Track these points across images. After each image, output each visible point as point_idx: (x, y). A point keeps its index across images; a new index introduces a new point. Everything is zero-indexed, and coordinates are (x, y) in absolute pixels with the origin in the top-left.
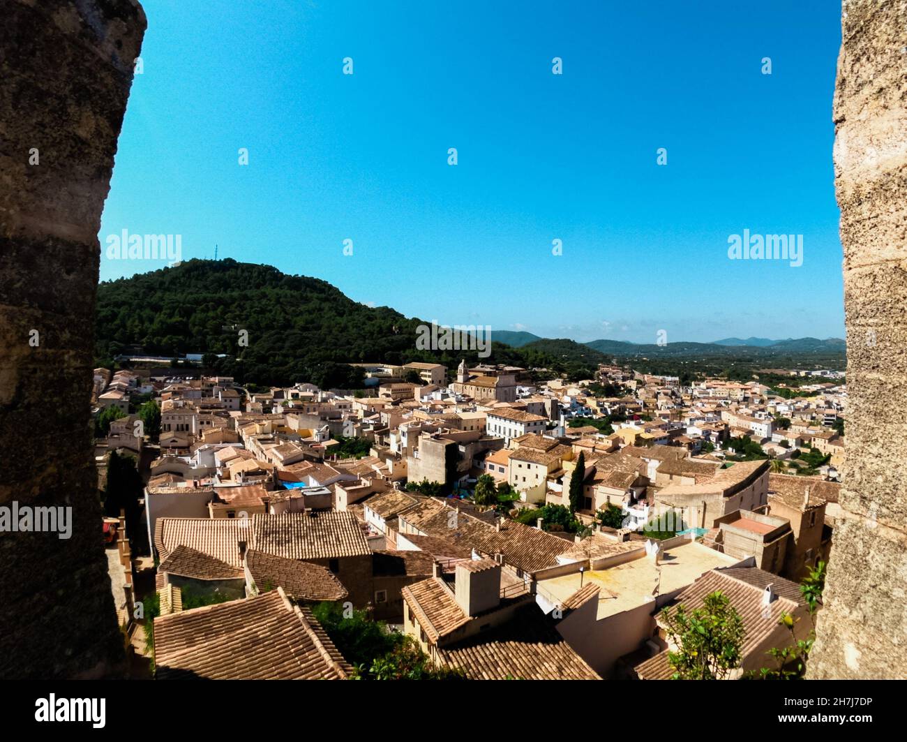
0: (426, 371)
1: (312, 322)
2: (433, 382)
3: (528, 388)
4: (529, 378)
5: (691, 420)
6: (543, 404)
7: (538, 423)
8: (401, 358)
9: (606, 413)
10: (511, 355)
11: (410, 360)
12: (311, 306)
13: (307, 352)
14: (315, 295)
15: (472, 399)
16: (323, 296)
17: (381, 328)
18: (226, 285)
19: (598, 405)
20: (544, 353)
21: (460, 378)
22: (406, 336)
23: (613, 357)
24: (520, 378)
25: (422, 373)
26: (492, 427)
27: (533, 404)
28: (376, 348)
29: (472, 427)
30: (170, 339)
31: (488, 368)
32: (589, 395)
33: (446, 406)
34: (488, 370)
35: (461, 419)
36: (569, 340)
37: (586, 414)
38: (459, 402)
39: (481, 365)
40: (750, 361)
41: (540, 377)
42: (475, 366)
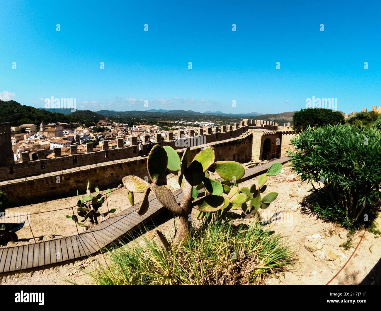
0: (28, 127)
2: (31, 132)
3: (68, 131)
4: (70, 127)
5: (129, 139)
6: (73, 137)
7: (68, 143)
8: (18, 123)
9: (97, 138)
10: (63, 118)
11: (22, 123)
15: (46, 137)
17: (9, 111)
19: (94, 135)
20: (77, 116)
21: (41, 129)
22: (20, 113)
23: (107, 117)
24: (65, 127)
25: (27, 128)
26: (52, 147)
27: (69, 137)
29: (45, 148)
31: (53, 124)
32: (91, 132)
33: (36, 141)
34: (53, 125)
35: (40, 145)
36: (89, 111)
37: (90, 139)
38: (41, 139)
39: (50, 123)
40: (159, 117)
41: (74, 126)
42: (48, 124)
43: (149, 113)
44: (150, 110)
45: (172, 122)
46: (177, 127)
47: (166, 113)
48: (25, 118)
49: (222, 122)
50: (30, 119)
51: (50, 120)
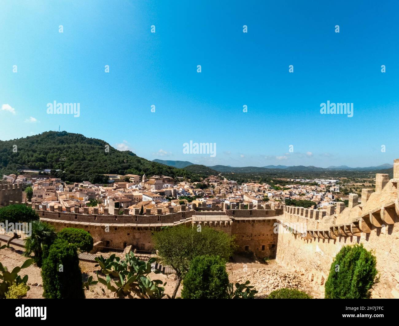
0: (132, 177)
1: (94, 158)
2: (134, 182)
4: (174, 181)
5: (229, 198)
6: (171, 191)
7: (158, 197)
8: (124, 173)
9: (196, 195)
10: (169, 172)
11: (128, 173)
12: (95, 151)
13: (89, 170)
14: (98, 146)
16: (101, 147)
17: (119, 161)
18: (62, 142)
19: (193, 191)
20: (187, 171)
21: (143, 181)
22: (129, 164)
24: (169, 181)
25: (131, 178)
26: (144, 198)
27: (167, 191)
28: (116, 168)
29: (137, 198)
30: (39, 164)
31: (157, 177)
35: (133, 195)
37: (188, 195)
38: (140, 189)
39: (155, 176)
40: (275, 174)
41: (179, 181)
42: (152, 176)
43: (266, 169)
44: (268, 166)
45: (288, 180)
46: (290, 186)
47: (285, 170)
48: (133, 168)
49: (346, 178)
50: (137, 170)
51: (155, 173)
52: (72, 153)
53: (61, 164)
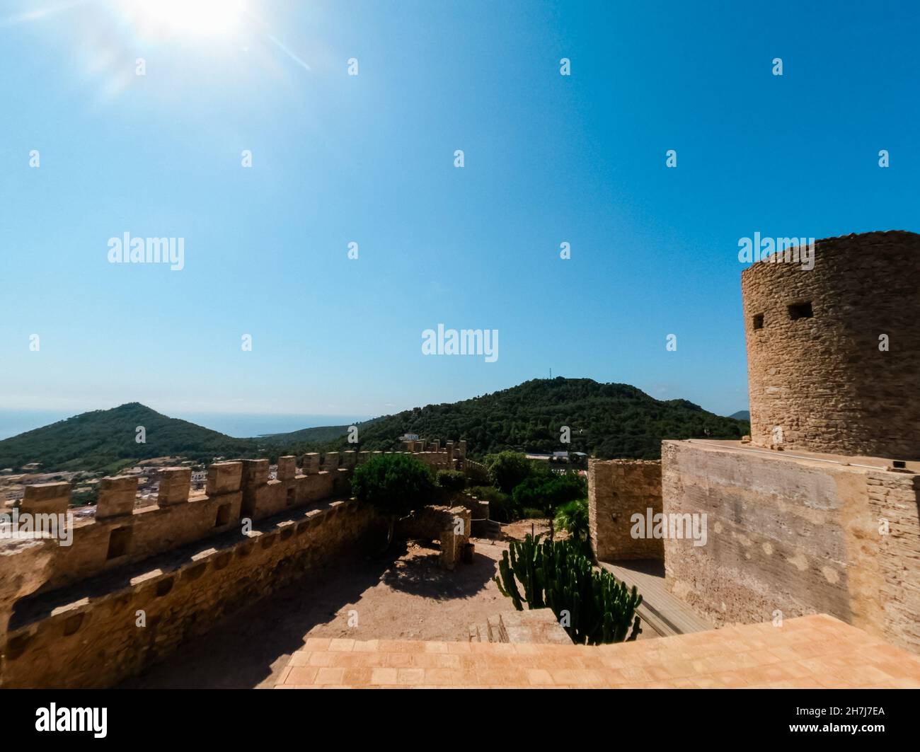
12: (630, 411)
14: (628, 400)
52: (593, 420)
53: (581, 441)
